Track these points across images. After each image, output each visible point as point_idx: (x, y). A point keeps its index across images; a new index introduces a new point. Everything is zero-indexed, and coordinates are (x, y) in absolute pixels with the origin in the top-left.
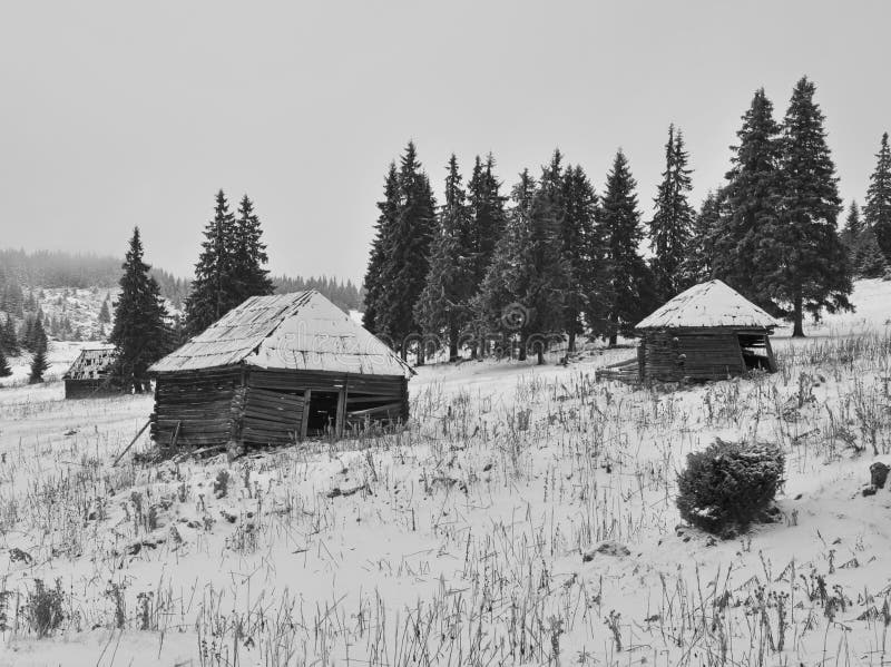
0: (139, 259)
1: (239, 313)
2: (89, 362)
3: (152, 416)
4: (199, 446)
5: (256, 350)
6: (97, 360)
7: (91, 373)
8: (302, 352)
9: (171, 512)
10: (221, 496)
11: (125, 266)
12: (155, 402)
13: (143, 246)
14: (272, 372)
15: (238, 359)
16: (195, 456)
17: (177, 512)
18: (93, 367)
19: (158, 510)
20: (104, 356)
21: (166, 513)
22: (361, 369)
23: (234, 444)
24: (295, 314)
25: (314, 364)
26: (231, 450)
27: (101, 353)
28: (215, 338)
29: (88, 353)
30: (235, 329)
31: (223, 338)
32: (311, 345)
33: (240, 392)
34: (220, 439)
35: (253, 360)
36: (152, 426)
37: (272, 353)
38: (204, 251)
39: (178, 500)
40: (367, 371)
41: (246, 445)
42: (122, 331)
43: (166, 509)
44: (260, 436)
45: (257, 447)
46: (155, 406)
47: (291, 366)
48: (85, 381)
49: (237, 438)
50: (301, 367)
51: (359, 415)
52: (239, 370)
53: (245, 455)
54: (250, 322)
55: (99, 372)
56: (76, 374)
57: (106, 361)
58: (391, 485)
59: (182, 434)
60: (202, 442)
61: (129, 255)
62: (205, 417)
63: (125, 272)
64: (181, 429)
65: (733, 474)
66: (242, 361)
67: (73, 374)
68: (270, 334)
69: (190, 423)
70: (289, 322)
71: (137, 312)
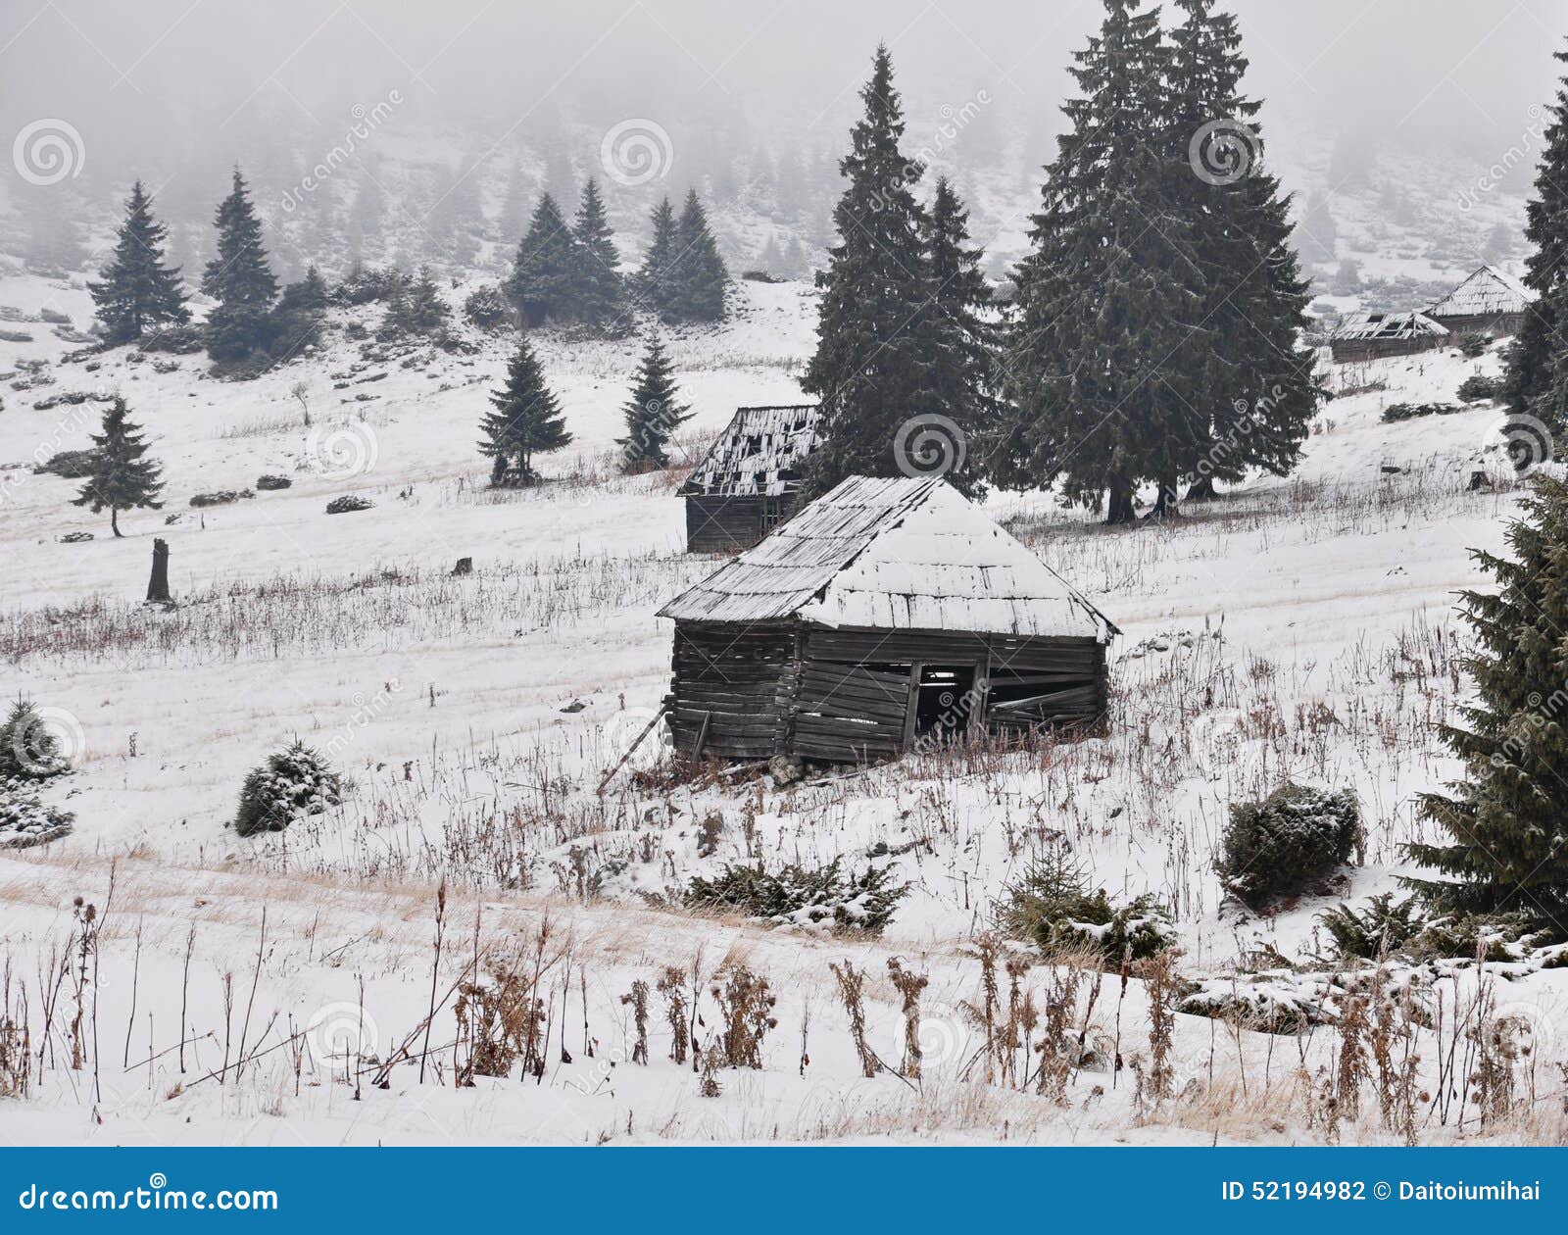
0: (890, 145)
1: (823, 508)
2: (754, 445)
3: (667, 700)
4: (735, 761)
5: (821, 595)
6: (778, 440)
7: (760, 477)
8: (907, 596)
9: (625, 877)
10: (706, 854)
11: (850, 165)
12: (673, 674)
13: (904, 104)
14: (848, 633)
15: (786, 611)
16: (721, 780)
17: (634, 879)
18: (768, 460)
19: (604, 875)
20: (800, 425)
21: (615, 879)
22: (1014, 625)
23: (782, 761)
24: (899, 525)
25: (926, 617)
26: (778, 772)
27: (789, 417)
28: (773, 559)
29: (751, 419)
30: (809, 543)
31: (784, 562)
32: (923, 584)
33: (793, 669)
34: (765, 750)
35: (814, 612)
36: (668, 718)
37: (849, 598)
38: (1069, 127)
39: (638, 858)
40: (1025, 630)
41: (805, 761)
42: (840, 358)
43: (617, 873)
44: (827, 746)
45: (824, 766)
46: (674, 681)
47: (884, 622)
48: (743, 499)
49: (787, 750)
50: (902, 622)
51: (1011, 708)
52: (790, 629)
53: (802, 779)
54: (830, 534)
55: (782, 475)
56: (717, 479)
57: (803, 442)
58: (962, 837)
59: (711, 736)
60: (739, 754)
61: (860, 135)
62: (744, 709)
63: (848, 183)
64: (709, 728)
65: (1272, 833)
66: (793, 615)
67: (708, 482)
68: (849, 564)
69: (723, 717)
70: (887, 540)
71: (885, 304)
